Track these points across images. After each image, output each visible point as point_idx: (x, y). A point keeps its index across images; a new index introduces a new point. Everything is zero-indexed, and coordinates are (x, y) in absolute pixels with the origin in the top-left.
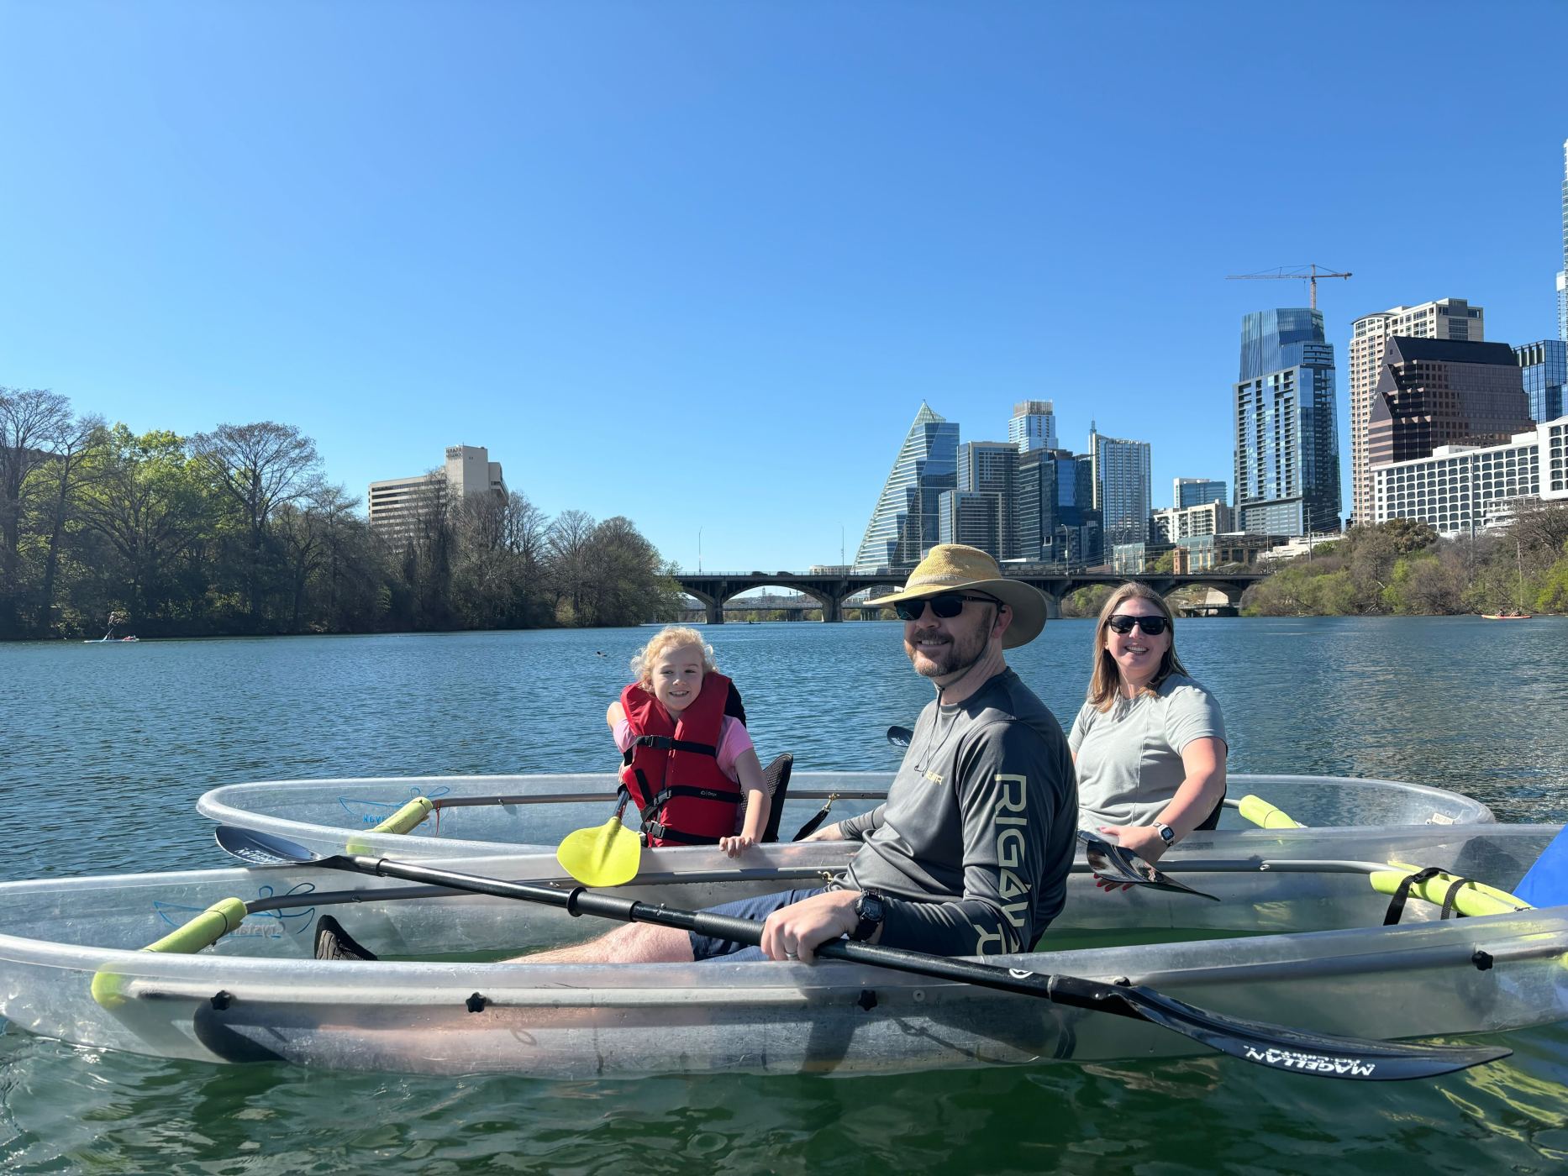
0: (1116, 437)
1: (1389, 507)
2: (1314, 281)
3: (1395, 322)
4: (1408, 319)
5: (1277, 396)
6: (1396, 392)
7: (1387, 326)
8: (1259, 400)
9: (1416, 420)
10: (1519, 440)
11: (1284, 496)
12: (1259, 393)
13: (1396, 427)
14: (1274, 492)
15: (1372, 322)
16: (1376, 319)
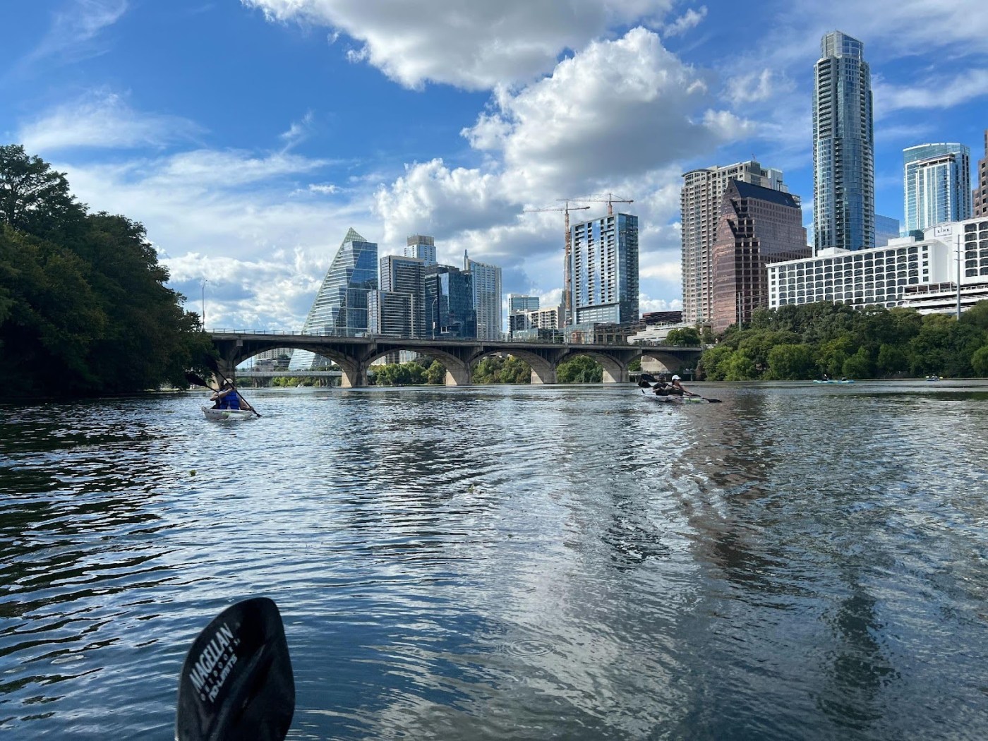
1: (781, 295)
3: (715, 175)
4: (724, 174)
5: (603, 233)
6: (736, 219)
7: (708, 178)
8: (590, 237)
9: (749, 241)
11: (607, 301)
12: (590, 231)
14: (600, 299)
15: (698, 175)
16: (700, 173)
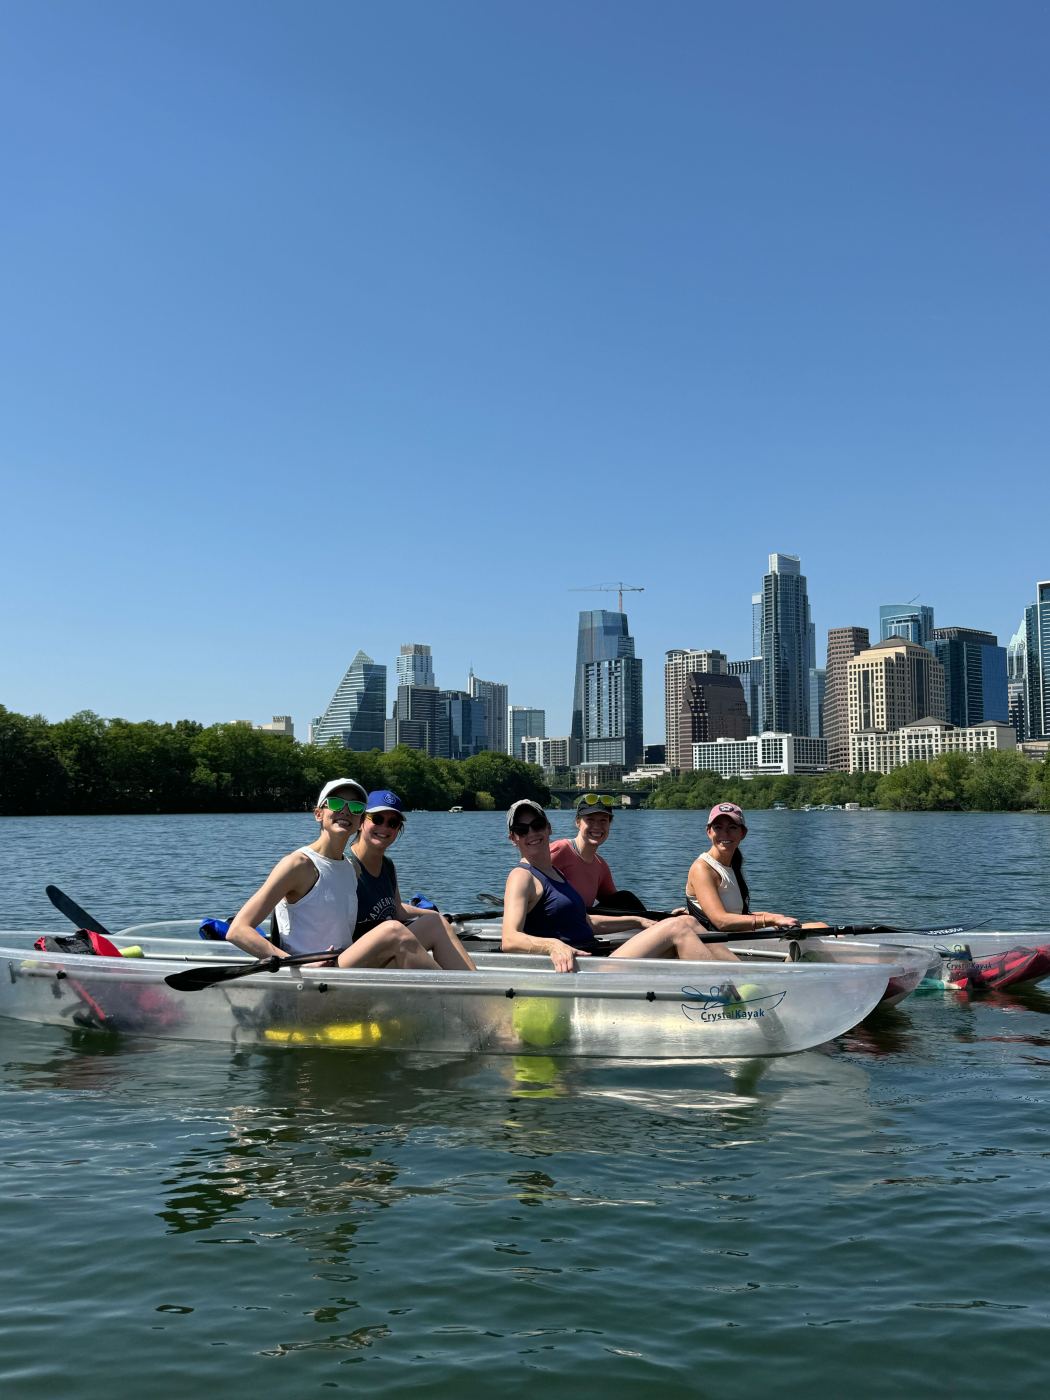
0: (486, 680)
1: (700, 761)
2: (621, 594)
3: (687, 657)
4: (694, 657)
5: (610, 674)
6: (693, 700)
7: (683, 659)
8: (599, 675)
9: (701, 715)
10: (751, 739)
11: (613, 735)
12: (598, 670)
13: (693, 717)
14: (608, 733)
15: (676, 655)
